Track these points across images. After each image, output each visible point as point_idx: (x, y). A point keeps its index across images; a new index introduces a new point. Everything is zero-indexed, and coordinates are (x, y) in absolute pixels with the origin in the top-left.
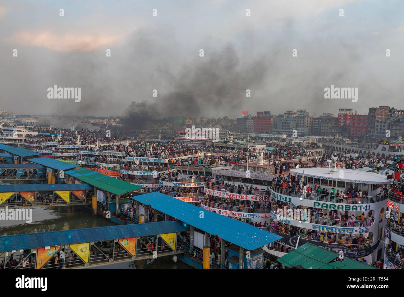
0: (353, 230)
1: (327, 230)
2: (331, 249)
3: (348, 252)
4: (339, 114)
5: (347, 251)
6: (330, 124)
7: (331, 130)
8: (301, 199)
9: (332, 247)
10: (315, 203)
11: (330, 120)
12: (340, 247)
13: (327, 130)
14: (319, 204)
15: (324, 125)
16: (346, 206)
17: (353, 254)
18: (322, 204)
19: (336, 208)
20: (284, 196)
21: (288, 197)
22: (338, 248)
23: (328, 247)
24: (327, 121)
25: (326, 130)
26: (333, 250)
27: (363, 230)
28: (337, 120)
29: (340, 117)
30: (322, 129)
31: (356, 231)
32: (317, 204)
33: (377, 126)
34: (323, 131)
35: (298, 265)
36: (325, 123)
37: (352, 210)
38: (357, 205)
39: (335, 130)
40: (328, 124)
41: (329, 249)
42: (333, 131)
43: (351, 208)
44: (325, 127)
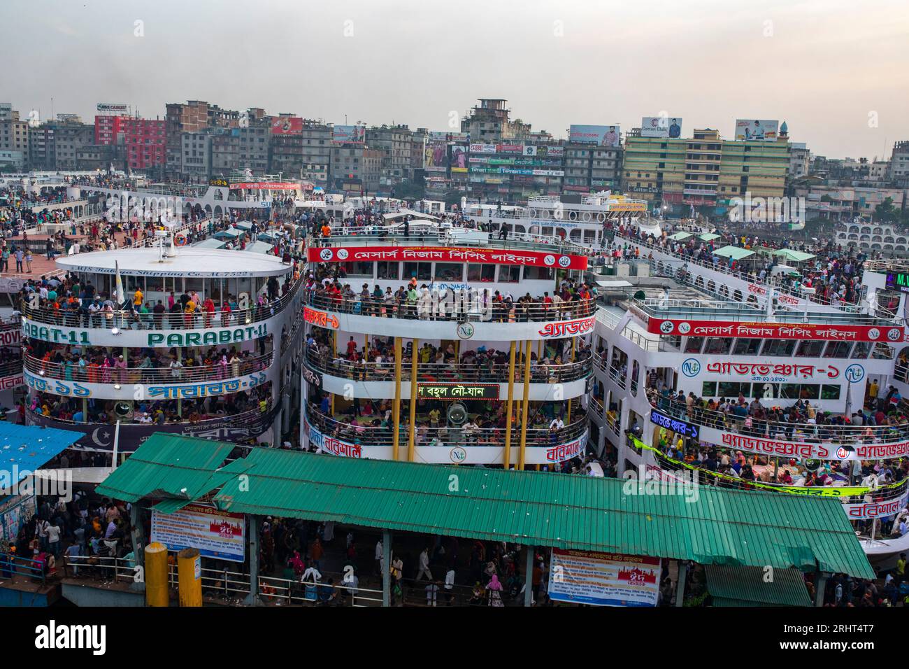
0: (238, 384)
1: (184, 394)
2: (196, 435)
3: (232, 432)
4: (96, 117)
5: (229, 431)
6: (77, 141)
7: (82, 156)
8: (115, 331)
9: (198, 430)
10: (150, 336)
11: (76, 131)
12: (214, 425)
13: (72, 154)
14: (161, 337)
15: (62, 142)
16: (221, 333)
17: (241, 435)
18: (170, 337)
19: (202, 341)
20: (66, 330)
21: (79, 331)
22: (211, 428)
23: (189, 431)
24: (70, 132)
25: (69, 156)
26: (200, 436)
27: (256, 379)
28: (94, 131)
29: (100, 125)
30: (60, 154)
31: (244, 384)
32: (157, 338)
33: (187, 145)
34: (63, 158)
35: (154, 492)
36: (65, 139)
37: (235, 339)
38: (243, 327)
39: (90, 156)
40: (72, 140)
41: (192, 434)
42: (86, 156)
43: (232, 336)
44: (65, 147)
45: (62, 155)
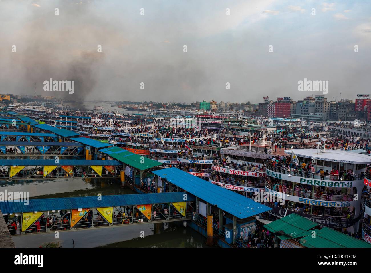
4: (356, 100)
6: (347, 109)
7: (349, 115)
11: (347, 105)
13: (345, 115)
15: (341, 110)
24: (345, 106)
25: (343, 115)
28: (355, 105)
29: (357, 103)
30: (340, 114)
34: (341, 116)
36: (342, 109)
39: (352, 115)
40: (345, 109)
44: (342, 112)
45: (341, 115)
